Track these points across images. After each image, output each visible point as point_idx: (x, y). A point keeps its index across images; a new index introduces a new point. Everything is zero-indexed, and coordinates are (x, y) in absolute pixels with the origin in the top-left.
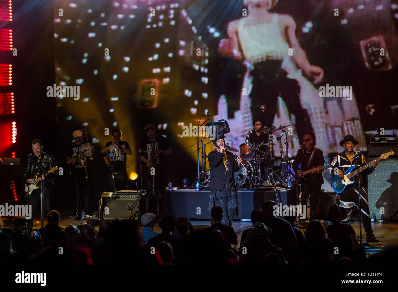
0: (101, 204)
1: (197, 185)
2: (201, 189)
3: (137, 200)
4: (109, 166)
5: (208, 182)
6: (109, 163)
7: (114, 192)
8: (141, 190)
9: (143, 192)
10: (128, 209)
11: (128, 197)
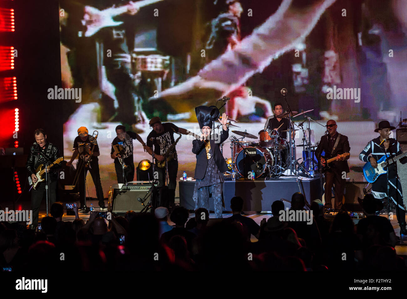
3: (149, 192)
7: (125, 184)
9: (156, 183)
10: (140, 201)
11: (140, 188)
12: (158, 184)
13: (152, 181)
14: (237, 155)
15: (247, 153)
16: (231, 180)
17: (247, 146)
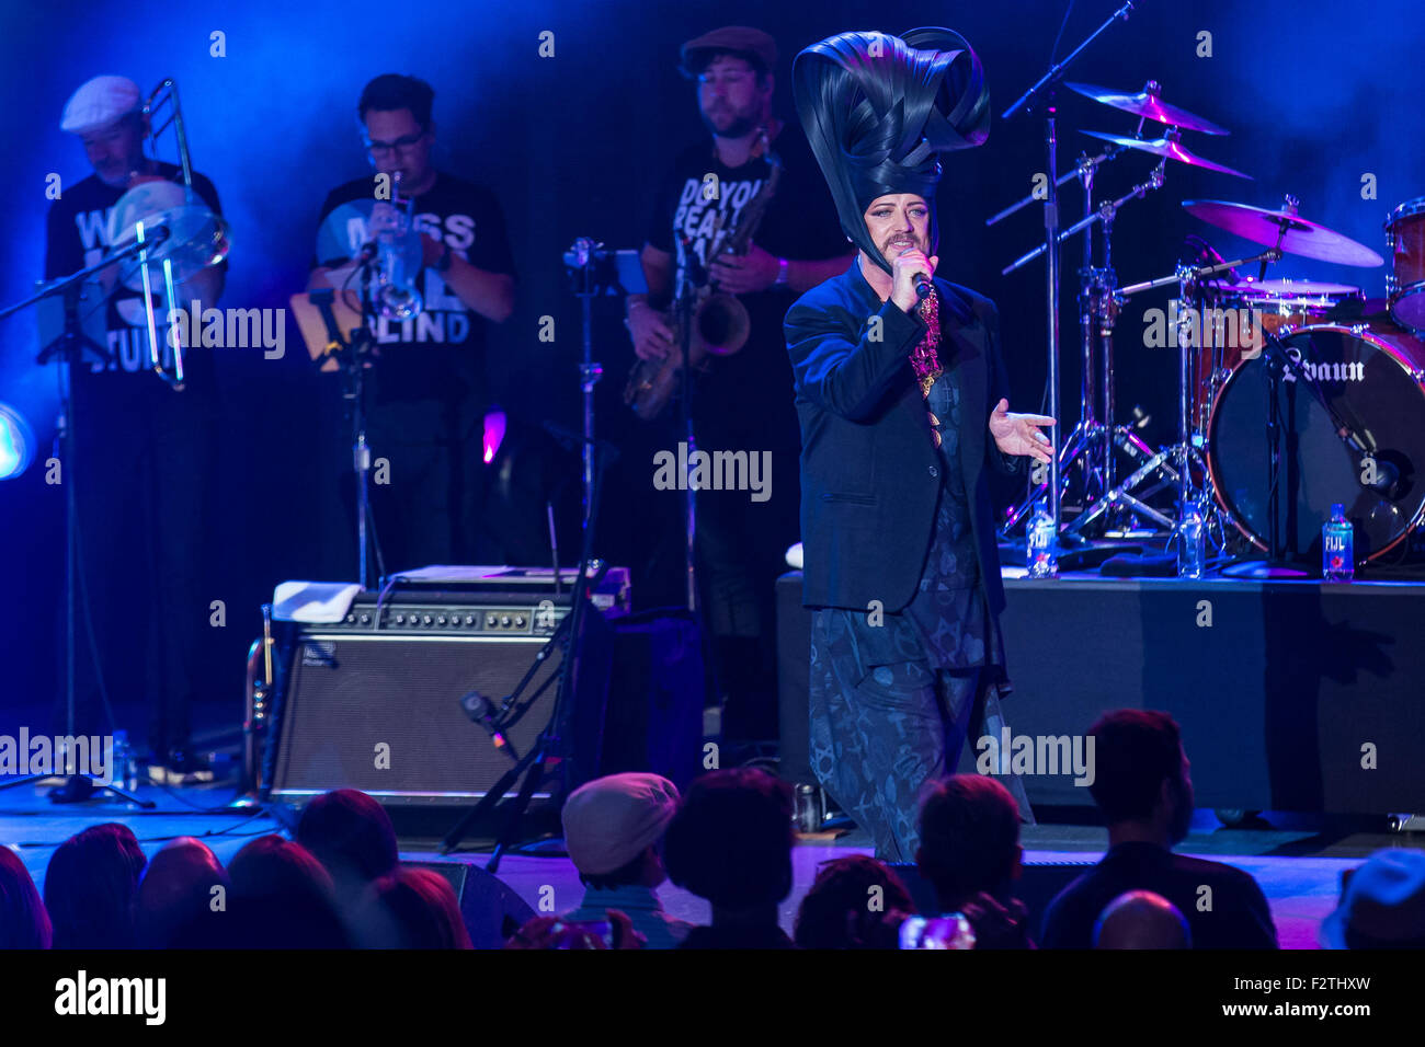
0: (261, 674)
1: (1043, 531)
2: (1066, 566)
3: (547, 649)
4: (331, 365)
5: (1130, 510)
6: (334, 345)
7: (371, 584)
8: (583, 571)
9: (603, 584)
10: (478, 721)
11: (483, 619)
12: (623, 593)
13: (576, 572)
14: (1219, 383)
15: (1298, 371)
16: (1174, 573)
17: (1296, 318)
